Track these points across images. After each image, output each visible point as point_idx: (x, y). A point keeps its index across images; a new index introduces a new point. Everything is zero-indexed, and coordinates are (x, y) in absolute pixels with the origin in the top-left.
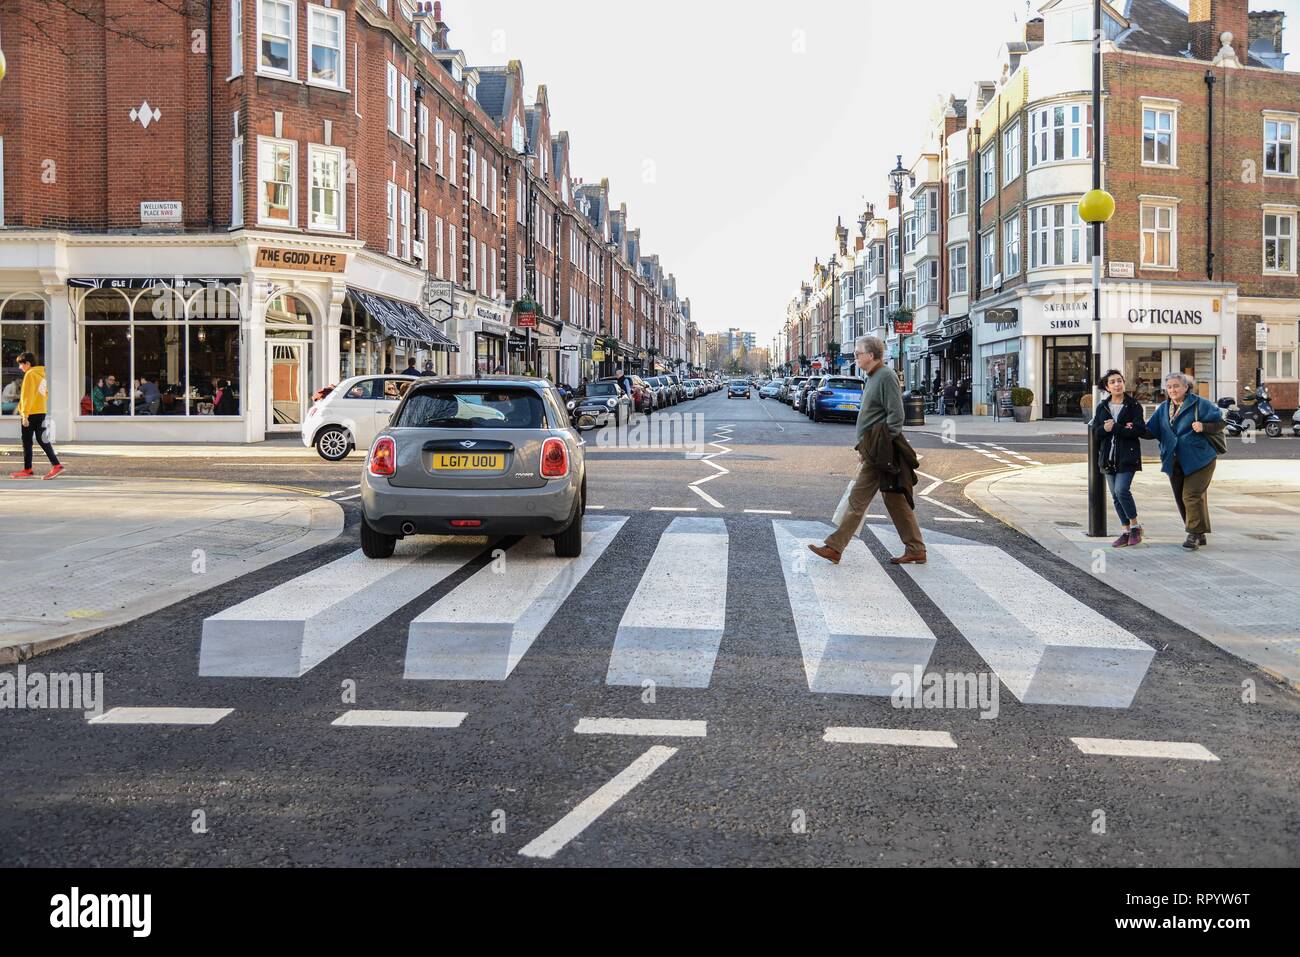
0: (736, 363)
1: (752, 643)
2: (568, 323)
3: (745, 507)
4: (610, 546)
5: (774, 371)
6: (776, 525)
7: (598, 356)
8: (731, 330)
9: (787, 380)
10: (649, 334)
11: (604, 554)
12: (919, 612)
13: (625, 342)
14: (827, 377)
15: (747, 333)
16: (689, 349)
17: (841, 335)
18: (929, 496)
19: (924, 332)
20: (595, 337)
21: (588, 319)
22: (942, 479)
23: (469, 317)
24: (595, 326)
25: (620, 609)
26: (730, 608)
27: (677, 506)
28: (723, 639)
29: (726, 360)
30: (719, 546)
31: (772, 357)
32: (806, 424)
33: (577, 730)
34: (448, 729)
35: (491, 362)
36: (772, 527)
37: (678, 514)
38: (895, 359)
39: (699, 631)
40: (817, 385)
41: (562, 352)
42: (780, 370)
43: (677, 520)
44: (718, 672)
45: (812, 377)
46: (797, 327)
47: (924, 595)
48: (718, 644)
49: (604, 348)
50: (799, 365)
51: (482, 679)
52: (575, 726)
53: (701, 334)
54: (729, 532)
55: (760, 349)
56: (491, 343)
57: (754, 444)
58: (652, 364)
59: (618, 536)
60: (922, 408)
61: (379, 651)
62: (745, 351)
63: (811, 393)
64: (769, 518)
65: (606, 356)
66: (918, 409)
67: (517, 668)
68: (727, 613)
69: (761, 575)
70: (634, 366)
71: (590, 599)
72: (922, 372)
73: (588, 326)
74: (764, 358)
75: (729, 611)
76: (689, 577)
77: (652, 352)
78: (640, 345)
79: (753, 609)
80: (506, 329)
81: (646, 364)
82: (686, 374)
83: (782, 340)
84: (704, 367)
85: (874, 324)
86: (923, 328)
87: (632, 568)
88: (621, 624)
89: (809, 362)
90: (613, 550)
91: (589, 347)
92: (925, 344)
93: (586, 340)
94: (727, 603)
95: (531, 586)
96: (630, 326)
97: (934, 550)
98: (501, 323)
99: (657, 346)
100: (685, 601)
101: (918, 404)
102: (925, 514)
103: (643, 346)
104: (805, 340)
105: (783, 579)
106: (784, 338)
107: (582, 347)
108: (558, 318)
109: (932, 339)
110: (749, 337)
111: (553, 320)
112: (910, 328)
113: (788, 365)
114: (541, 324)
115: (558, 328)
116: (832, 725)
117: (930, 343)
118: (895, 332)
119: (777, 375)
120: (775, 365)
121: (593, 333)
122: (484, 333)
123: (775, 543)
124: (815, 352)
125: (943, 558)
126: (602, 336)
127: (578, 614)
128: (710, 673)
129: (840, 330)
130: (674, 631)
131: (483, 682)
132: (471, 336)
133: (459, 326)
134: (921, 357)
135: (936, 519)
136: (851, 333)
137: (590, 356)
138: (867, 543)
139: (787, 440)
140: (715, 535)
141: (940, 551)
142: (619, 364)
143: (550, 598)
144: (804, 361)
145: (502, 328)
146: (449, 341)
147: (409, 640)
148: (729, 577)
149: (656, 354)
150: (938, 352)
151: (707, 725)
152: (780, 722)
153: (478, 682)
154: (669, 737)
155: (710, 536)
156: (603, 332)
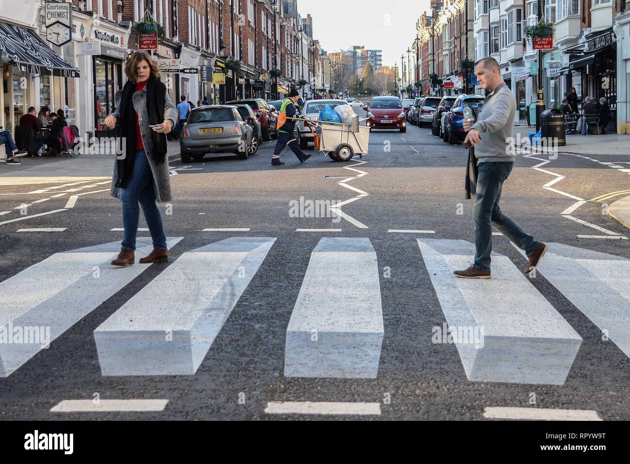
0: (361, 84)
1: (412, 343)
2: (187, 45)
3: (389, 228)
4: (263, 264)
5: (403, 91)
6: (421, 244)
7: (219, 78)
8: (355, 48)
9: (418, 101)
10: (270, 55)
11: (259, 271)
12: (565, 317)
13: (246, 63)
14: (462, 97)
15: (372, 51)
16: (313, 70)
17: (474, 51)
18: (572, 214)
19: (564, 47)
20: (215, 58)
21: (207, 40)
22: (586, 199)
23: (86, 40)
24: (214, 47)
25: (285, 317)
26: (387, 315)
27: (321, 227)
28: (384, 341)
29: (351, 81)
30: (369, 263)
31: (400, 76)
32: (440, 147)
33: (267, 411)
34: (155, 412)
35: (110, 86)
36: (418, 246)
37: (324, 234)
38: (534, 77)
39: (361, 334)
40: (452, 105)
41: (181, 75)
42: (409, 90)
43: (323, 241)
44: (384, 366)
45: (445, 97)
46: (427, 44)
47: (569, 303)
48: (380, 344)
49: (224, 70)
50: (430, 84)
51: (173, 374)
52: (264, 408)
53: (324, 53)
54: (376, 250)
55: (387, 68)
56: (109, 66)
57: (390, 166)
58: (274, 87)
59: (269, 255)
60: (563, 127)
61: (71, 354)
62: (371, 70)
63: (445, 114)
64: (413, 238)
65: (227, 78)
66: (558, 129)
67: (202, 365)
68: (384, 319)
69: (412, 288)
70: (256, 89)
71: (255, 309)
72: (563, 90)
73: (208, 46)
74: (392, 78)
75: (386, 317)
76: (344, 290)
77: (274, 74)
78: (261, 66)
79: (409, 315)
80: (124, 51)
81: (267, 87)
82: (309, 96)
83: (411, 59)
84: (327, 87)
85: (511, 40)
86: (563, 43)
87: (289, 282)
88: (289, 329)
89: (440, 82)
90: (267, 267)
91: (209, 69)
92: (565, 60)
93: (206, 62)
94: (383, 311)
95: (196, 300)
96: (251, 45)
97: (578, 264)
98: (119, 45)
99: (279, 67)
100: (344, 310)
101: (559, 123)
102: (568, 232)
103: (264, 67)
104: (436, 57)
105: (433, 290)
106: (413, 56)
107: (202, 70)
108: (176, 39)
109: (573, 54)
110: (375, 55)
111: (171, 41)
112: (550, 43)
113: (418, 84)
114: (159, 46)
115: (177, 50)
116: (491, 405)
117: (571, 59)
118: (534, 48)
119: (406, 95)
120: (403, 85)
121: (213, 55)
122: (102, 57)
123: (422, 260)
124: (447, 70)
125: (587, 272)
126: (221, 58)
127: (246, 322)
128: (377, 367)
129: (474, 46)
130: (338, 334)
131: (175, 377)
132: (89, 59)
133: (77, 49)
134: (562, 74)
135: (579, 236)
136: (485, 49)
137: (210, 79)
138: (512, 259)
139: (424, 162)
140: (364, 253)
141: (584, 266)
142: (240, 86)
143: (218, 309)
144: (435, 80)
145: (120, 51)
146: (68, 65)
147: (97, 346)
148: (382, 289)
149: (279, 75)
150: (579, 68)
151: (381, 406)
152: (444, 403)
153: (171, 377)
154: (348, 415)
155: (359, 253)
156: (222, 54)
